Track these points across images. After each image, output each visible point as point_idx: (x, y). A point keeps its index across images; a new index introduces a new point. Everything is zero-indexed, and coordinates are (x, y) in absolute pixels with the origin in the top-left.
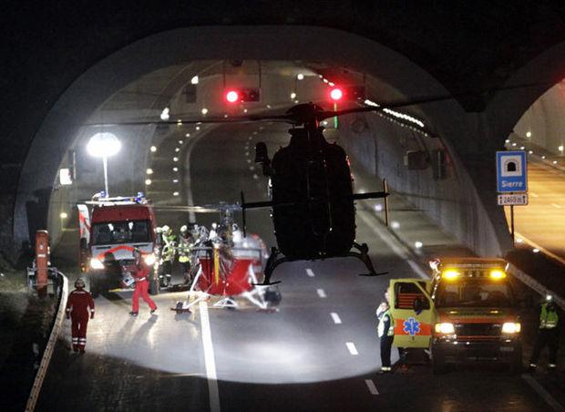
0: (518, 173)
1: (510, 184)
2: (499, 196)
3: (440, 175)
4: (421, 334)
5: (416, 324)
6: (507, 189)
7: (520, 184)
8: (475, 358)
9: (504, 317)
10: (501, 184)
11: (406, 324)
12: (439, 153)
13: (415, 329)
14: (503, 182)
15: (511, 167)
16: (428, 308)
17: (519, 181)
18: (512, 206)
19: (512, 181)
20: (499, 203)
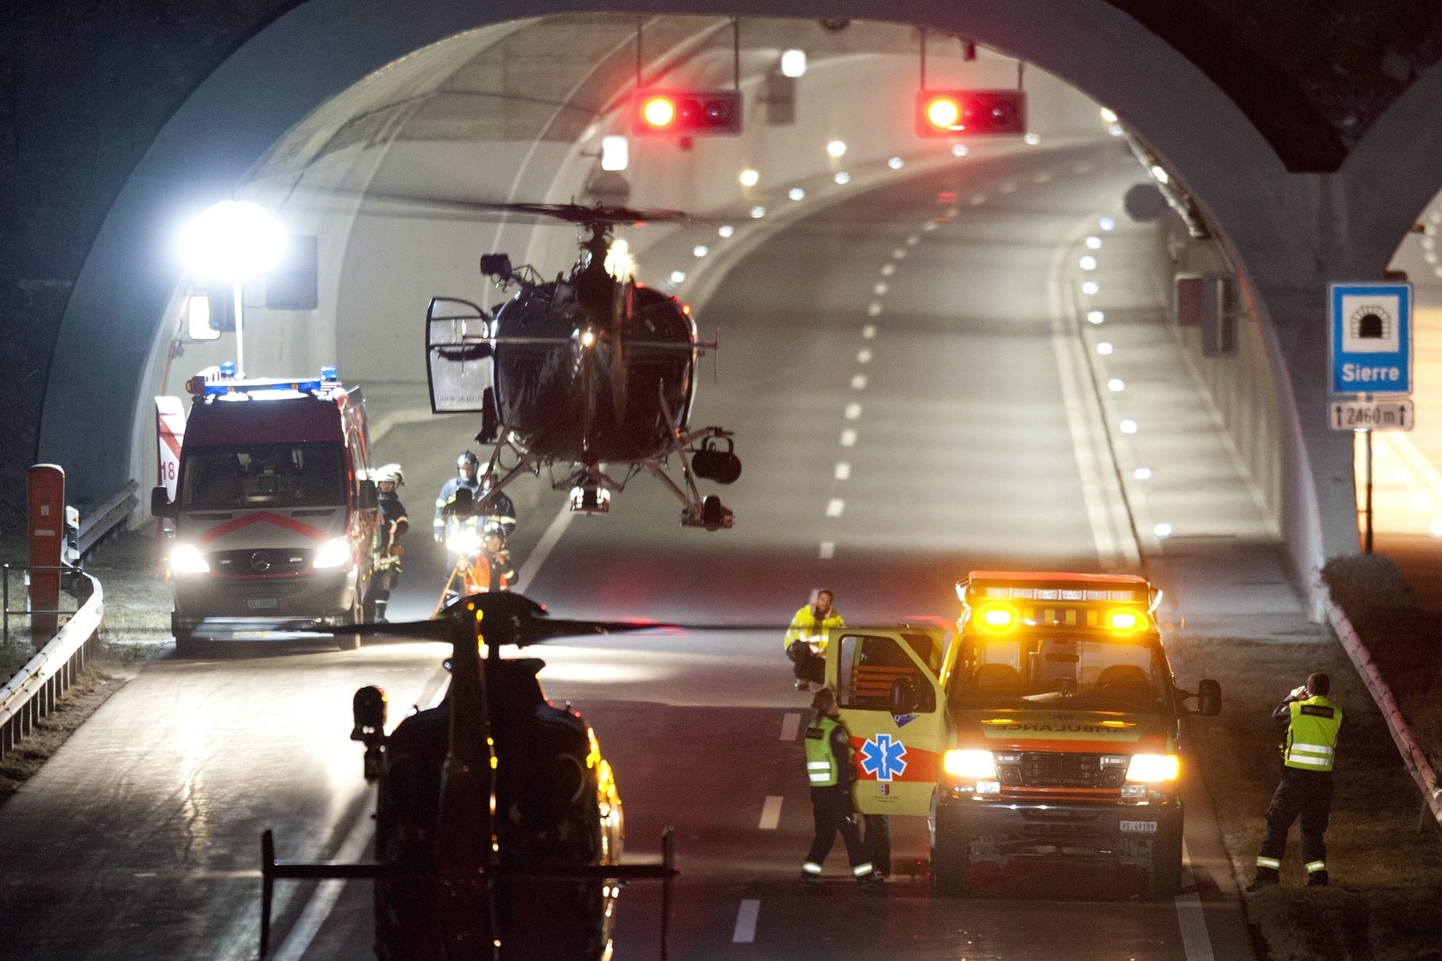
0: (1388, 343)
1: (1366, 374)
2: (1334, 406)
3: (1220, 344)
4: (905, 778)
5: (897, 749)
6: (1359, 385)
7: (1394, 374)
8: (1051, 849)
9: (1134, 738)
10: (1339, 374)
11: (870, 748)
12: (1220, 284)
13: (892, 763)
14: (1347, 368)
15: (1371, 326)
16: (930, 707)
17: (1390, 366)
18: (1369, 434)
19: (1371, 366)
20: (1334, 425)
